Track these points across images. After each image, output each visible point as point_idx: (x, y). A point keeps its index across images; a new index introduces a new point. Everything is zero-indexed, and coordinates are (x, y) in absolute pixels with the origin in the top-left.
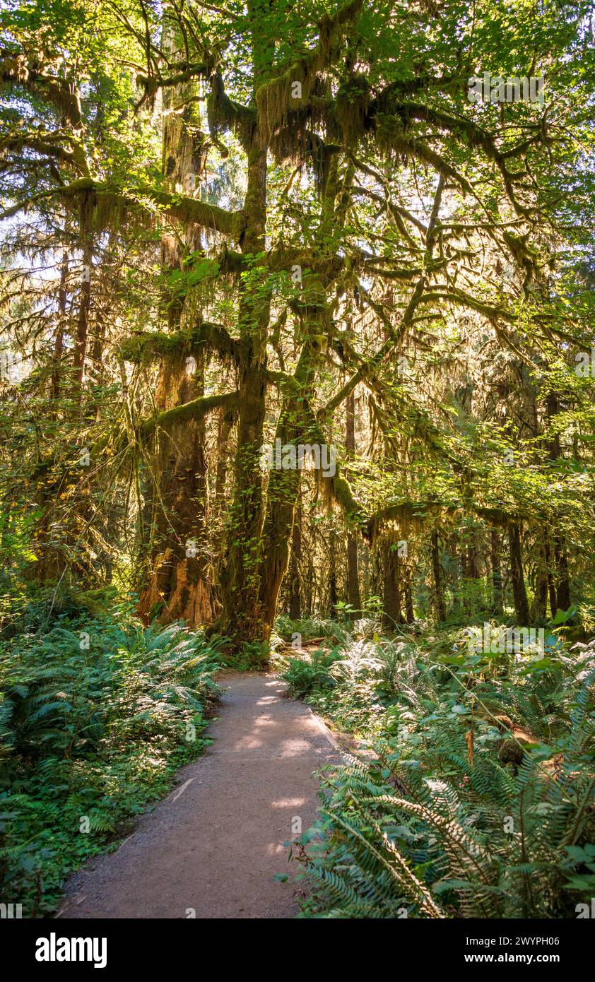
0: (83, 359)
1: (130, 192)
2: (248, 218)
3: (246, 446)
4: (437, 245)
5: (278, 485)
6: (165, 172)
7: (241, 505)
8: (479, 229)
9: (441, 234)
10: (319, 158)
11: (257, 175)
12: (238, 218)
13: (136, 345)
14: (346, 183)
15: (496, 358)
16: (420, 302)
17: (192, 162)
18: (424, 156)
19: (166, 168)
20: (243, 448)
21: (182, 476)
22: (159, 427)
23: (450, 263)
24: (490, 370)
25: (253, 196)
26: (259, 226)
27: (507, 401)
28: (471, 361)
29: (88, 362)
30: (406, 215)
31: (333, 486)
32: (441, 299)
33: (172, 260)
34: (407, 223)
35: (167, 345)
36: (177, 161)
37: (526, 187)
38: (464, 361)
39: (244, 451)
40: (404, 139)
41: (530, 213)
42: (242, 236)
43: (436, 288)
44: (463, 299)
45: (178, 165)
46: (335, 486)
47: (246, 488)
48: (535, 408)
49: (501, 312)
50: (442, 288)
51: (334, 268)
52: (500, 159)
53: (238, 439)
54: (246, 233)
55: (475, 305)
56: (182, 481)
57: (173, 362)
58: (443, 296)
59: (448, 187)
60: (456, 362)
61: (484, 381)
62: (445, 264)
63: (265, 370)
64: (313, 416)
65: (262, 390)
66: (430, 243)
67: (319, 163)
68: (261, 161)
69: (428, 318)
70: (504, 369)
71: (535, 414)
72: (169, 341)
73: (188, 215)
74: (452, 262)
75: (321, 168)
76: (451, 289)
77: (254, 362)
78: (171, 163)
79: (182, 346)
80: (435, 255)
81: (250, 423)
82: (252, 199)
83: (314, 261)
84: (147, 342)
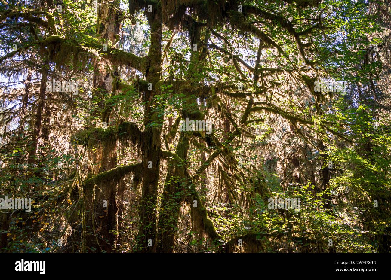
0: (38, 139)
1: (85, 46)
2: (151, 61)
3: (148, 198)
4: (260, 79)
5: (167, 222)
6: (98, 32)
7: (143, 235)
8: (284, 71)
9: (262, 73)
10: (192, 29)
11: (156, 37)
12: (145, 61)
13: (85, 135)
14: (205, 42)
15: (292, 143)
16: (251, 111)
17: (115, 27)
18: (257, 33)
19: (99, 29)
20: (146, 198)
21: (102, 215)
22: (96, 185)
23: (269, 90)
24: (288, 150)
25: (154, 49)
26: (157, 66)
27: (300, 169)
28: (278, 144)
29: (41, 141)
30: (240, 60)
31: (203, 223)
32: (264, 110)
33: (100, 82)
34: (241, 66)
35: (103, 135)
36: (106, 26)
37: (311, 51)
38: (273, 144)
39: (147, 200)
40: (246, 24)
41: (314, 65)
42: (147, 71)
43: (260, 103)
44: (277, 111)
45: (106, 28)
46: (204, 223)
47: (147, 224)
48: (313, 173)
49: (299, 119)
50: (264, 103)
51: (204, 92)
52: (297, 35)
53: (142, 193)
54: (150, 70)
55: (284, 114)
56: (102, 218)
57: (106, 145)
58: (265, 108)
59: (265, 47)
60: (269, 145)
61: (285, 156)
62: (265, 90)
63: (160, 150)
64: (190, 179)
65: (158, 162)
66: (256, 78)
67: (192, 32)
68: (159, 30)
69: (256, 121)
70: (297, 150)
71: (314, 176)
72: (105, 132)
73: (115, 58)
74: (270, 89)
75: (193, 34)
76: (269, 104)
77: (153, 145)
78: (102, 27)
79: (112, 136)
80: (259, 85)
81: (150, 183)
82: (153, 51)
83: (191, 88)
84: (91, 133)
